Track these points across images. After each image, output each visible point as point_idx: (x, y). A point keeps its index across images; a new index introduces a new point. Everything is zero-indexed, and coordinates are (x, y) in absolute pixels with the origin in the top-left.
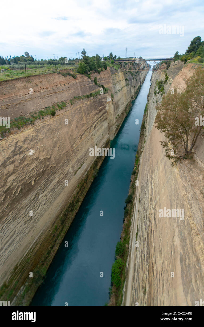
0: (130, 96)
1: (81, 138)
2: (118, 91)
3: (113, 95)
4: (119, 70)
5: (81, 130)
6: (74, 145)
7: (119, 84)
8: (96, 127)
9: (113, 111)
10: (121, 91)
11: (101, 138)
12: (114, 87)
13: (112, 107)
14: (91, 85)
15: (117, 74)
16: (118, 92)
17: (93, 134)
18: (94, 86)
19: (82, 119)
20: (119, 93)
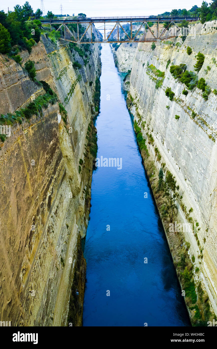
0: (88, 107)
1: (30, 247)
2: (68, 94)
3: (63, 106)
4: (58, 43)
5: (27, 221)
6: (21, 275)
7: (64, 76)
8: (52, 202)
9: (71, 150)
10: (73, 94)
11: (66, 236)
12: (60, 86)
13: (67, 138)
14: (24, 82)
15: (56, 52)
16: (68, 97)
17: (49, 227)
18: (29, 83)
19: (25, 182)
20: (71, 99)
